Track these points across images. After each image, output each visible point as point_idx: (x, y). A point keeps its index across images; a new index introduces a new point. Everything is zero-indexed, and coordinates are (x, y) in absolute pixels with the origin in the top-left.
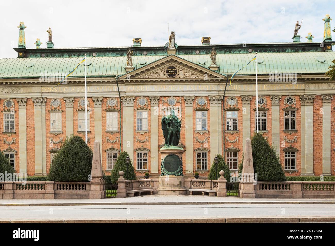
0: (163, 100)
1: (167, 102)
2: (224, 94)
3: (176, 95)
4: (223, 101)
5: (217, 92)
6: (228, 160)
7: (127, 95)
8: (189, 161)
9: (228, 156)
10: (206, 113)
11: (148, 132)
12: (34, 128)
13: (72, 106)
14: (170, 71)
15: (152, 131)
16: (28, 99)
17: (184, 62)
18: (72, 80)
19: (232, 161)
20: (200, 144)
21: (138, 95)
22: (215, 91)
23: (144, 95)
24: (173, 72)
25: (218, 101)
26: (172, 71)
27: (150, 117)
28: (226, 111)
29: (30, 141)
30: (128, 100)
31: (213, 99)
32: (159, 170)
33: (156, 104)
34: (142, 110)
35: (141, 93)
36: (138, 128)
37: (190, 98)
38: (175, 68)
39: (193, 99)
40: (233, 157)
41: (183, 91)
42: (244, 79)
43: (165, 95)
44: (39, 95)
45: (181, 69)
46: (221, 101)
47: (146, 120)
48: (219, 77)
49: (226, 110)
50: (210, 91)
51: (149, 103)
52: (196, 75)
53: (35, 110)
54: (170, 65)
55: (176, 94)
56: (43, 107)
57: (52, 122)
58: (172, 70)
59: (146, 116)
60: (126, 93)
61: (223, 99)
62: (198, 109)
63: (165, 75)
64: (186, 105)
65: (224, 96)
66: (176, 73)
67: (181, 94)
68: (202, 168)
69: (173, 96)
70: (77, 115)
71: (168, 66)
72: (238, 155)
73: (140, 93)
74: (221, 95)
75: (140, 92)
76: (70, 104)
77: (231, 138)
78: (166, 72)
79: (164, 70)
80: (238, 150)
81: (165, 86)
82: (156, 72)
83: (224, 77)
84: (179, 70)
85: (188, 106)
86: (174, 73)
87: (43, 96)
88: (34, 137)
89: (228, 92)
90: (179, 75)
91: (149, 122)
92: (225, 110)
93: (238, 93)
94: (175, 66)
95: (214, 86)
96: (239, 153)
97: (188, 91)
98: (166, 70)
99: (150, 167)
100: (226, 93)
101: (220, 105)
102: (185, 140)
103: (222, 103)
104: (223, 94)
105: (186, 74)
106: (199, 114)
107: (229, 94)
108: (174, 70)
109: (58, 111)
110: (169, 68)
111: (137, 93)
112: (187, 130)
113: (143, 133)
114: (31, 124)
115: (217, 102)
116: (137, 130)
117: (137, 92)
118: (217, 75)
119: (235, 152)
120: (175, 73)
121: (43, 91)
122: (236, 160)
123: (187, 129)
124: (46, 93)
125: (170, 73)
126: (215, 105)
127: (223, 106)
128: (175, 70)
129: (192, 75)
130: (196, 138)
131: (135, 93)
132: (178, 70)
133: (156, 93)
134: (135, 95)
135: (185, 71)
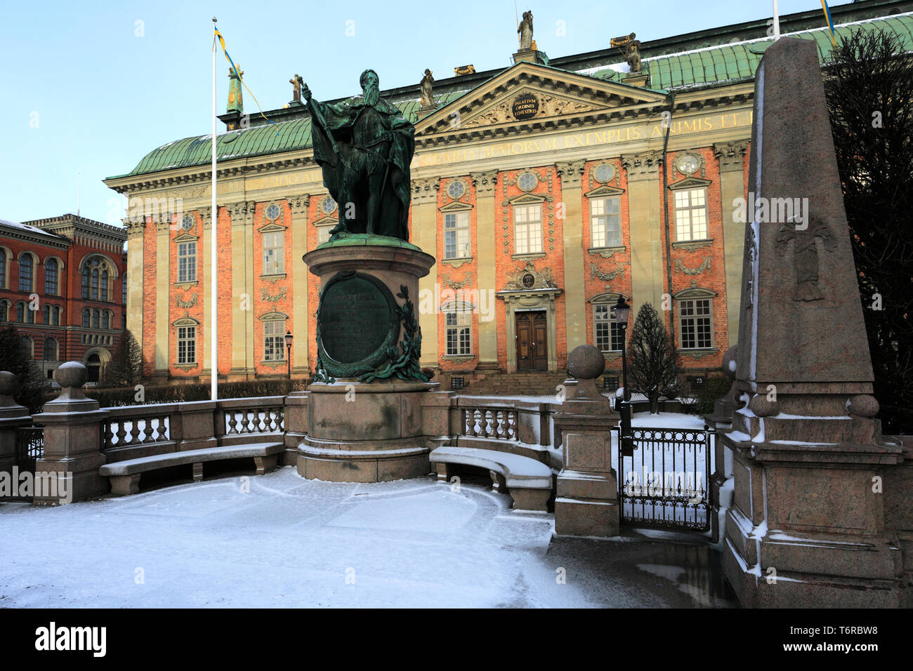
0: (506, 179)
1: (515, 183)
2: (665, 145)
3: (538, 162)
4: (663, 163)
5: (647, 144)
6: (684, 322)
7: (420, 177)
8: (576, 330)
9: (684, 313)
10: (616, 200)
11: (471, 260)
12: (231, 270)
13: (304, 215)
14: (520, 107)
15: (481, 258)
16: (222, 209)
17: (554, 75)
18: (299, 155)
19: (696, 326)
20: (604, 283)
21: (446, 174)
22: (639, 141)
23: (459, 172)
24: (528, 108)
25: (650, 165)
26: (526, 106)
27: (476, 225)
28: (674, 191)
29: (225, 297)
30: (423, 188)
31: (635, 163)
32: (498, 356)
33: (488, 190)
34: (456, 208)
35: (453, 168)
36: (448, 254)
37: (572, 167)
38: (534, 98)
39: (581, 169)
40: (698, 314)
41: (555, 152)
42: (721, 96)
43: (510, 165)
44: (239, 198)
45: (548, 98)
46: (657, 166)
47: (466, 233)
48: (649, 100)
49: (672, 187)
50: (626, 143)
51: (473, 189)
52: (587, 106)
53: (234, 230)
54: (521, 93)
55: (536, 160)
56: (248, 222)
57: (266, 254)
58: (525, 104)
59: (466, 223)
60: (419, 172)
61: (662, 161)
62: (596, 193)
63: (508, 117)
64: (564, 185)
65: (665, 152)
66: (537, 109)
67: (550, 160)
68: (610, 347)
69: (531, 168)
70: (314, 234)
71: (517, 95)
72: (711, 307)
73: (450, 169)
74: (656, 149)
75: (451, 165)
76: (300, 209)
77: (690, 262)
78: (511, 110)
79: (505, 105)
80: (710, 294)
81: (509, 144)
82: (488, 113)
83: (664, 98)
84: (542, 100)
85: (569, 187)
86: (531, 111)
87: (247, 200)
88: (231, 289)
89: (676, 141)
90: (543, 112)
91: (474, 235)
92: (667, 188)
93: (704, 140)
94: (533, 92)
95: (636, 130)
96: (715, 301)
97: (566, 150)
98: (511, 105)
99: (476, 348)
100: (669, 142)
101: (656, 175)
102: (563, 276)
103: (661, 169)
104: (662, 148)
105: (560, 108)
106: (598, 206)
107: (678, 145)
108: (531, 103)
109: (277, 229)
110: (517, 100)
111: (443, 169)
112: (566, 248)
113: (459, 265)
114: (226, 262)
115: (646, 169)
116: (445, 258)
117: (442, 166)
118: (641, 95)
119: (702, 300)
120: (534, 108)
121: (247, 189)
122: (707, 321)
123: (568, 246)
124: (253, 192)
125: (521, 110)
126: (642, 177)
127: (662, 179)
128: (533, 103)
129: (576, 108)
130: (594, 268)
131: (440, 170)
132: (540, 102)
133: (489, 164)
134: (439, 174)
135: (559, 102)
